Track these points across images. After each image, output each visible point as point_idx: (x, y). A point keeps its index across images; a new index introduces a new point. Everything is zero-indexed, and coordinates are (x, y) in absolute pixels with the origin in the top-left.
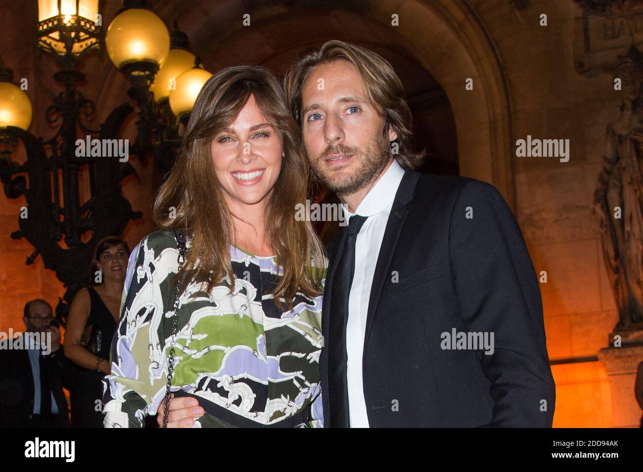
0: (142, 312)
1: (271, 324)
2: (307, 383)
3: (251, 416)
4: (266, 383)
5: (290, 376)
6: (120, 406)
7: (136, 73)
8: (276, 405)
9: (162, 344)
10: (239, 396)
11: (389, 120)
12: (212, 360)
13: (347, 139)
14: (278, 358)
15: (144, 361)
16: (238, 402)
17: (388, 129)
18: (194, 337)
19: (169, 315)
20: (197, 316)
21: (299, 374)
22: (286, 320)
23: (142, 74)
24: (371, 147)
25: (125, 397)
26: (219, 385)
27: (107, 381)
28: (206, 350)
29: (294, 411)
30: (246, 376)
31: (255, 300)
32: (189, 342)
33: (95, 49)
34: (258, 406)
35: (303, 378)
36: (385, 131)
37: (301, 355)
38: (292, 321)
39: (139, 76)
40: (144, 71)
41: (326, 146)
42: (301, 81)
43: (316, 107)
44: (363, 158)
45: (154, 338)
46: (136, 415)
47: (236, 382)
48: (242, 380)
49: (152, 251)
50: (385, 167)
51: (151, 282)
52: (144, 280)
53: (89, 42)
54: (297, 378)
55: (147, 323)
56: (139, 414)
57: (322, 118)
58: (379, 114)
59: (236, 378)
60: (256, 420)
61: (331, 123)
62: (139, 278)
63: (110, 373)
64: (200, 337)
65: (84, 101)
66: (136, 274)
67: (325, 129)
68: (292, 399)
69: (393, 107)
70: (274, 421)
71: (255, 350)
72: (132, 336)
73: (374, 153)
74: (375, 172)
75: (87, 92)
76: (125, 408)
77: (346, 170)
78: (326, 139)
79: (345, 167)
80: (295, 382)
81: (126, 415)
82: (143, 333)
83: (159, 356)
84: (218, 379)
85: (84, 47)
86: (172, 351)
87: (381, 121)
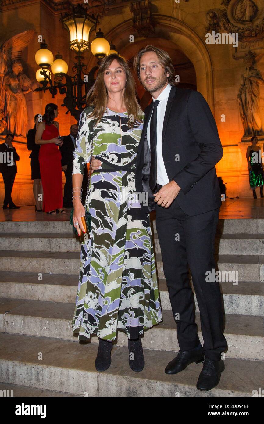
0: (83, 133)
1: (124, 134)
2: (135, 153)
3: (117, 164)
4: (120, 154)
5: (129, 151)
6: (77, 161)
7: (99, 57)
8: (125, 160)
9: (89, 142)
10: (113, 158)
11: (166, 70)
12: (104, 148)
13: (153, 75)
14: (125, 146)
15: (84, 148)
16: (113, 160)
17: (166, 73)
18: (98, 140)
19: (91, 133)
20: (99, 134)
21: (132, 150)
22: (129, 133)
23: (101, 57)
24: (160, 78)
25: (79, 158)
26: (106, 155)
27: (74, 153)
28: (102, 144)
29: (131, 161)
30: (114, 152)
31: (118, 126)
32: (96, 141)
33: (87, 50)
34: (119, 161)
35: (133, 151)
36: (165, 73)
37: (132, 145)
38: (130, 133)
39: (100, 58)
40: (102, 56)
41: (146, 77)
42: (140, 58)
43: (143, 65)
44: (158, 81)
45: (87, 141)
46: (82, 163)
47: (111, 154)
48: (113, 153)
49: (86, 114)
50: (165, 84)
51: (85, 123)
52: (84, 123)
53: (86, 47)
54: (131, 151)
55: (85, 136)
56: (83, 163)
57: (145, 69)
58: (163, 67)
59: (111, 153)
60: (119, 165)
61: (148, 70)
62: (82, 122)
63: (74, 151)
64: (100, 140)
65: (83, 65)
66: (81, 121)
67: (146, 72)
68: (130, 158)
69: (167, 66)
70: (124, 165)
71: (117, 144)
72: (80, 140)
73: (162, 80)
74: (162, 86)
75: (85, 62)
76: (79, 162)
77: (153, 85)
78: (146, 75)
79: (153, 84)
80: (131, 153)
81: (79, 164)
82: (83, 139)
83: (89, 146)
84: (106, 153)
85: (84, 49)
86: (92, 144)
87: (164, 70)
